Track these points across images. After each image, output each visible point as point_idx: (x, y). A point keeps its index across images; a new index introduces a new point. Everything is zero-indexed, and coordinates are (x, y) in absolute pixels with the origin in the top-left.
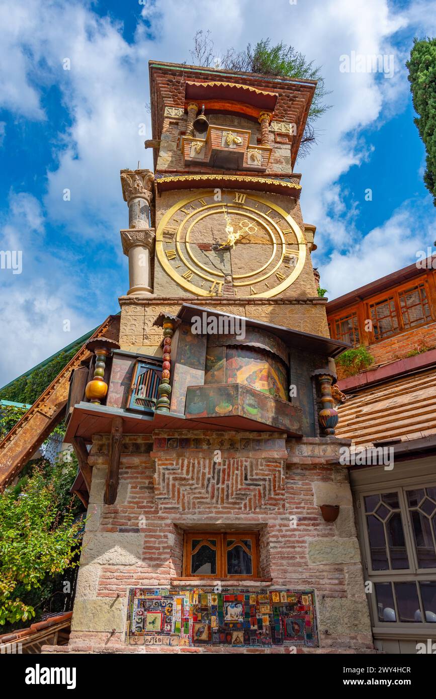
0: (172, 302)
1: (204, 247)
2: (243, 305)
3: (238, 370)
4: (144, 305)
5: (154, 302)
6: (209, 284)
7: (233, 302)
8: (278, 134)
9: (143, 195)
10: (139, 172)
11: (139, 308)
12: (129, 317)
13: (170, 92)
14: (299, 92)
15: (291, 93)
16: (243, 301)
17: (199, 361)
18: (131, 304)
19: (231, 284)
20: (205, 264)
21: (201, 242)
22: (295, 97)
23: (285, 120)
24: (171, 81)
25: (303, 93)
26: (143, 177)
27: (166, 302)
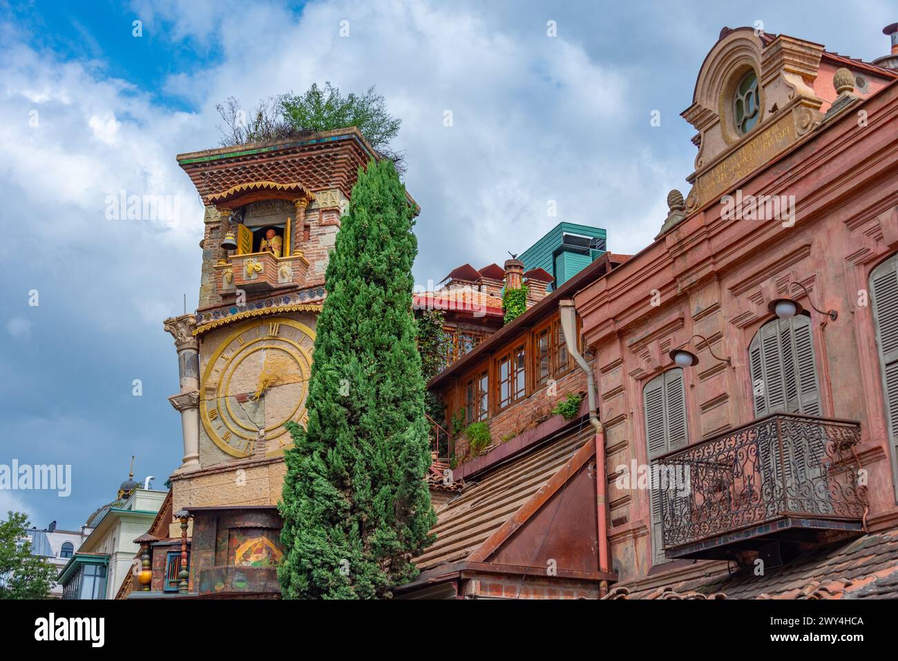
0: (210, 472)
1: (242, 399)
2: (267, 465)
3: (237, 548)
4: (190, 479)
5: (196, 475)
6: (243, 441)
7: (258, 464)
8: (323, 211)
9: (186, 346)
10: (180, 320)
11: (186, 483)
12: (178, 494)
13: (206, 186)
14: (339, 149)
15: (330, 152)
16: (265, 461)
17: (210, 545)
18: (179, 479)
19: (263, 439)
20: (243, 419)
21: (239, 393)
22: (336, 155)
23: (331, 186)
24: (204, 175)
25: (342, 148)
26: (185, 323)
27: (205, 473)
